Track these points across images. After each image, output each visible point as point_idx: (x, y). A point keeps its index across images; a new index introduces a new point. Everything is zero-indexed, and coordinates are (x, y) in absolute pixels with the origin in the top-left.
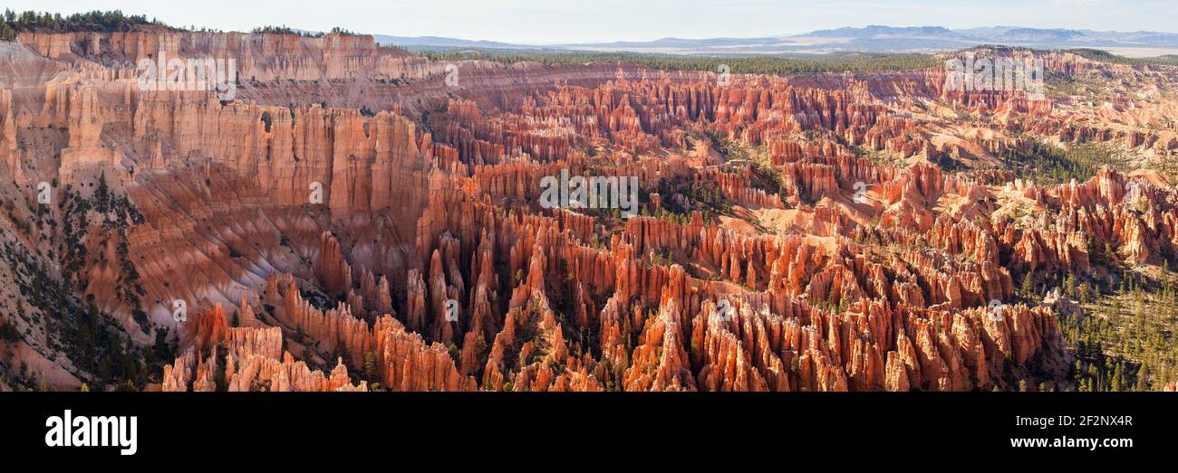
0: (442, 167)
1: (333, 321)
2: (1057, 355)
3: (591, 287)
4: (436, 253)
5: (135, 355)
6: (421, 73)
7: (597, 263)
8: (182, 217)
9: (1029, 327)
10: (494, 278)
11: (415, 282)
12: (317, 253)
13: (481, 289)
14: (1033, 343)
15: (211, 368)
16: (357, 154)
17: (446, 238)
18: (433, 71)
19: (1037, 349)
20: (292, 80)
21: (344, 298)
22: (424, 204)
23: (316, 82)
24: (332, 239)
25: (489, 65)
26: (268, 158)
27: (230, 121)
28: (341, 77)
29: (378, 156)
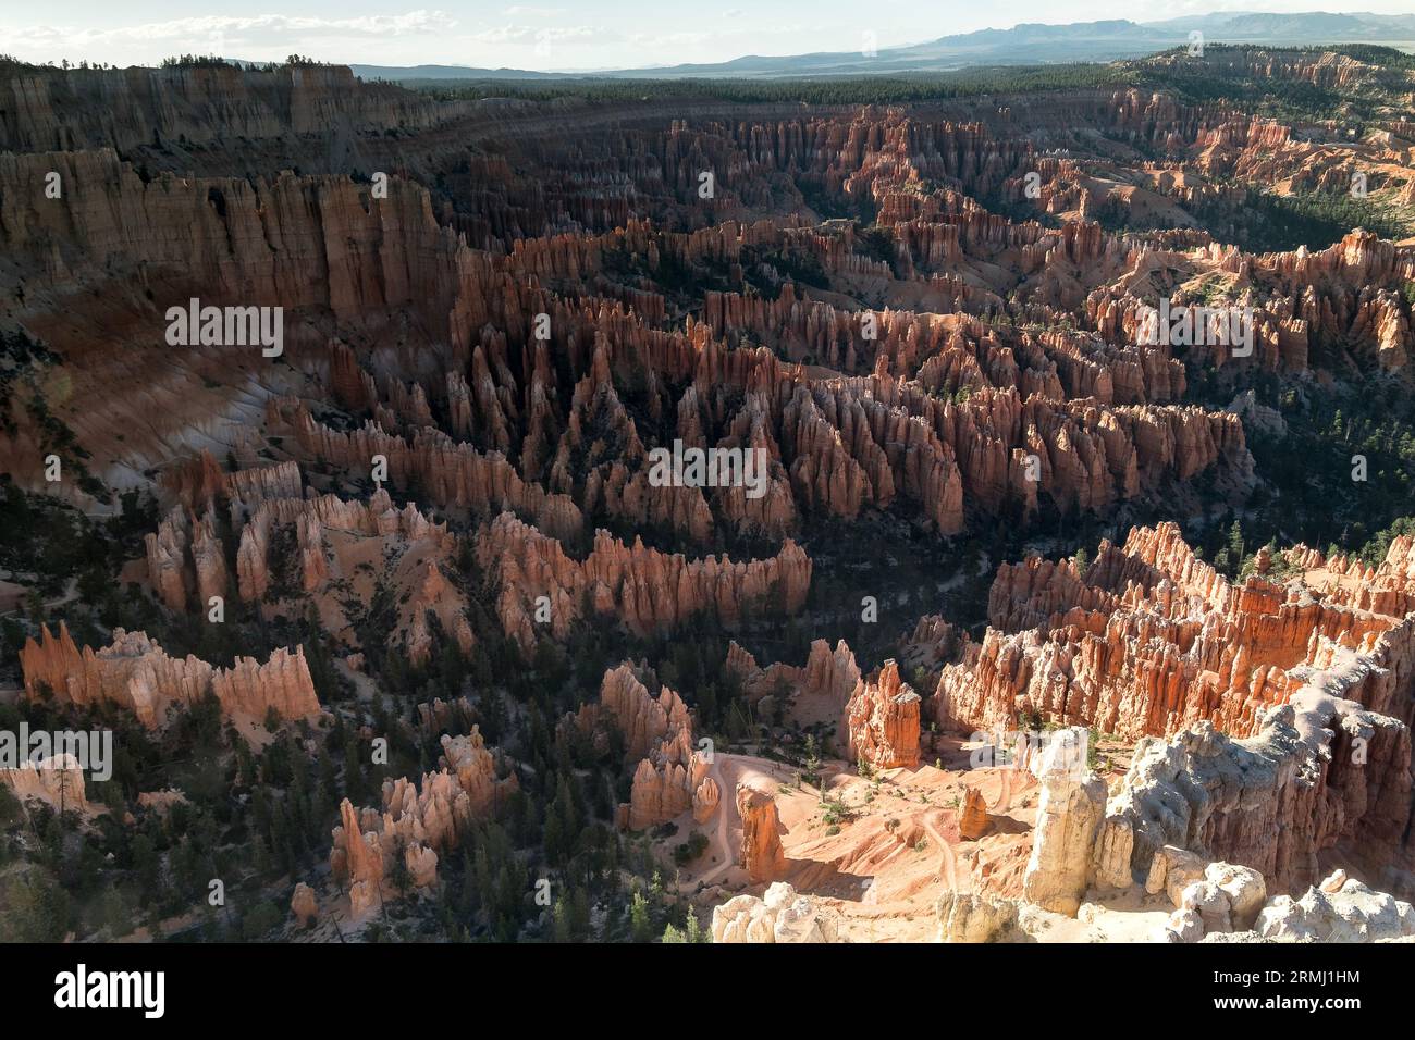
0: (471, 244)
1: (362, 442)
2: (1237, 474)
3: (665, 377)
4: (478, 351)
5: (96, 532)
6: (426, 120)
7: (670, 349)
8: (121, 346)
9: (1202, 436)
10: (551, 373)
11: (456, 387)
12: (326, 365)
13: (538, 388)
14: (1205, 456)
15: (211, 524)
16: (356, 236)
17: (488, 332)
18: (443, 116)
19: (1209, 465)
20: (241, 138)
21: (370, 415)
22: (455, 293)
23: (279, 139)
24: (343, 347)
25: (517, 104)
26: (231, 251)
27: (163, 204)
28: (314, 130)
29: (385, 237)
